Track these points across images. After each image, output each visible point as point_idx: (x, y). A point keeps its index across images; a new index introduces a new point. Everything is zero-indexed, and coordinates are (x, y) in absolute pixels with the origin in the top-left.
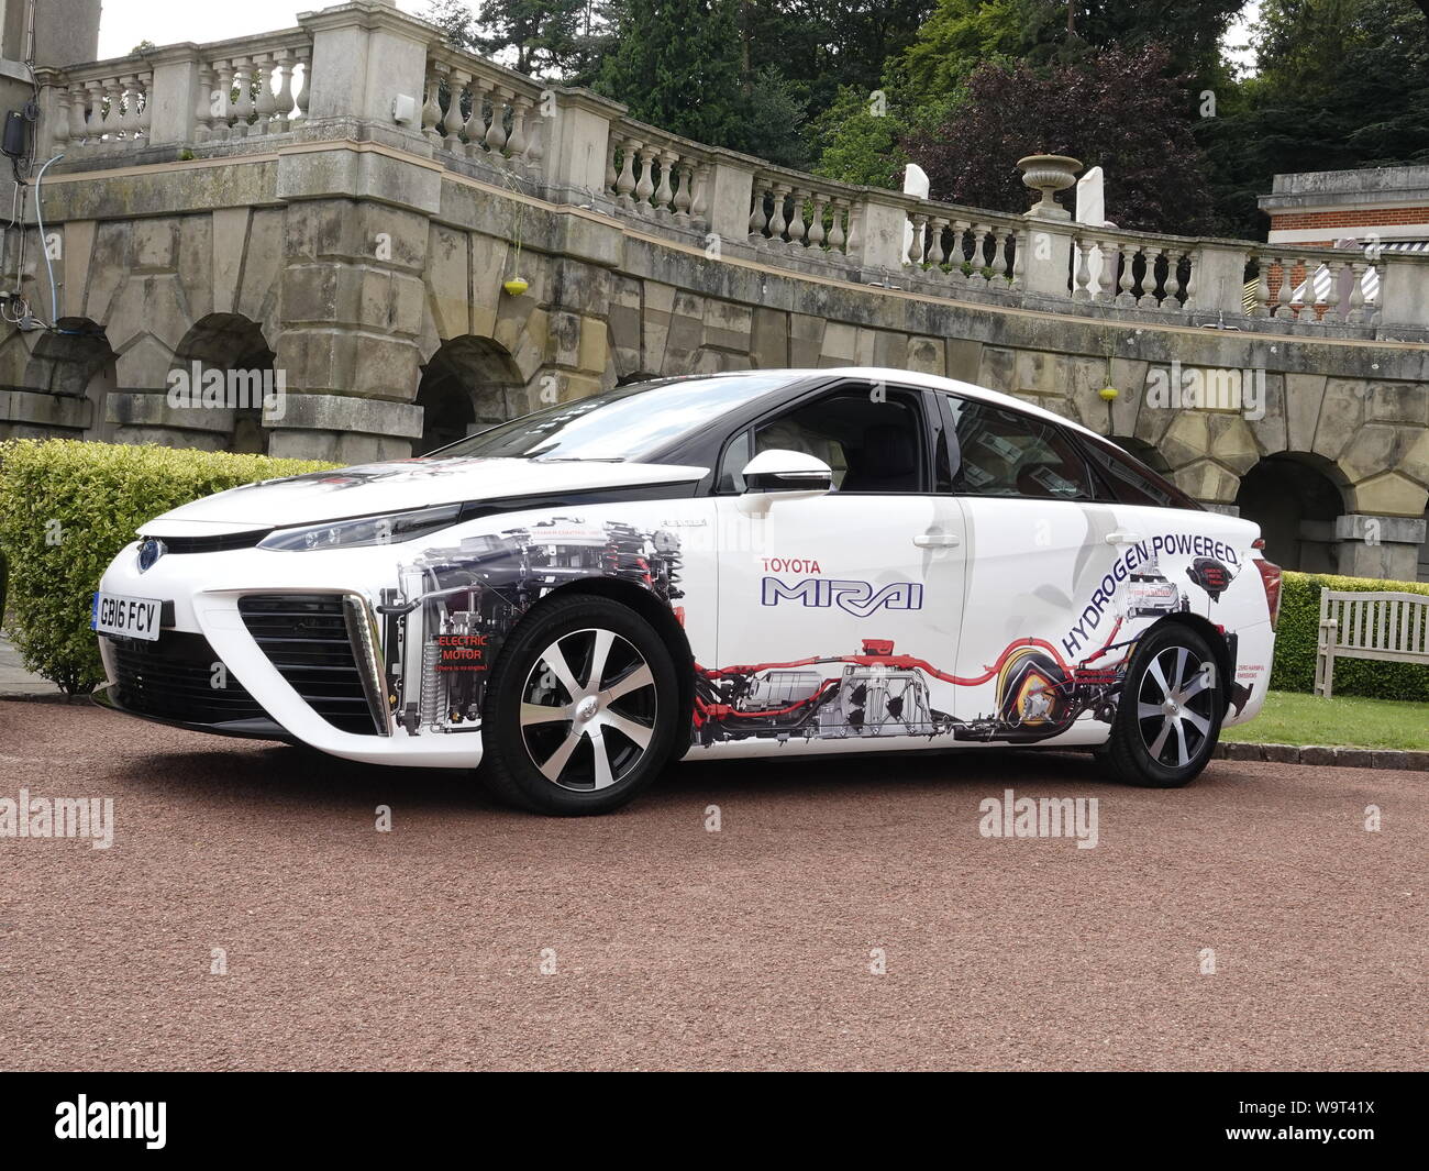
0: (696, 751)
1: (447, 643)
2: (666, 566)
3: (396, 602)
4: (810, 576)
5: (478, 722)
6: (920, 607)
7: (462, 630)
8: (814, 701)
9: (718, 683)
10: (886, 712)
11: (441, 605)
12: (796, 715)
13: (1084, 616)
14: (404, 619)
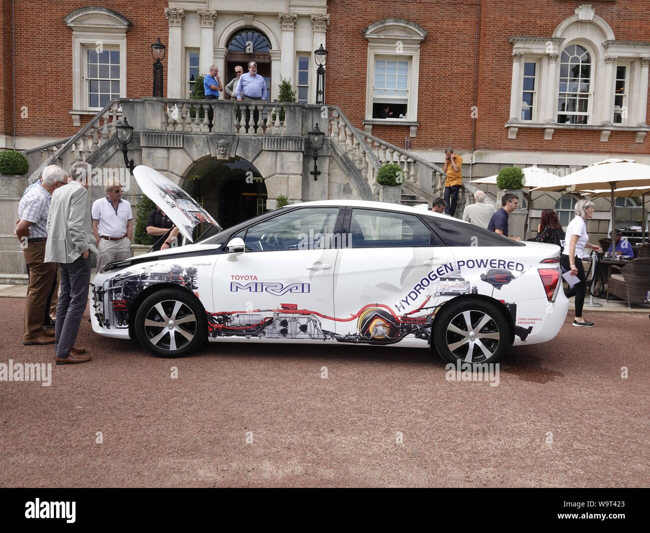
0: (211, 339)
1: (115, 302)
2: (191, 279)
3: (101, 290)
4: (252, 281)
5: (127, 326)
6: (309, 292)
7: (119, 299)
8: (262, 325)
9: (216, 317)
10: (299, 330)
11: (113, 291)
12: (254, 329)
13: (409, 295)
14: (103, 295)
